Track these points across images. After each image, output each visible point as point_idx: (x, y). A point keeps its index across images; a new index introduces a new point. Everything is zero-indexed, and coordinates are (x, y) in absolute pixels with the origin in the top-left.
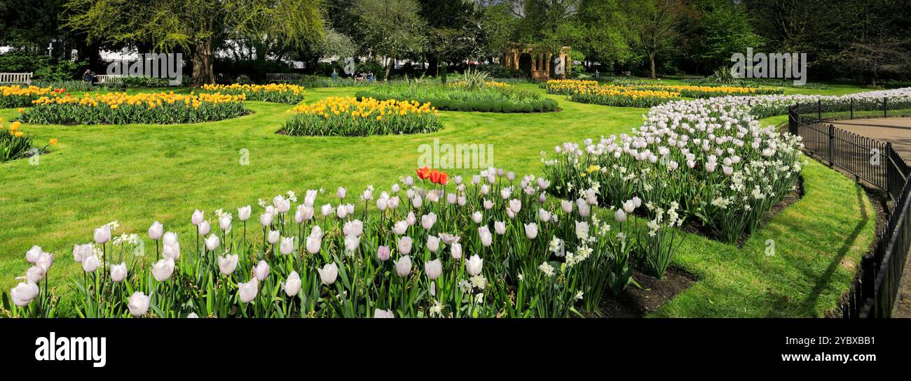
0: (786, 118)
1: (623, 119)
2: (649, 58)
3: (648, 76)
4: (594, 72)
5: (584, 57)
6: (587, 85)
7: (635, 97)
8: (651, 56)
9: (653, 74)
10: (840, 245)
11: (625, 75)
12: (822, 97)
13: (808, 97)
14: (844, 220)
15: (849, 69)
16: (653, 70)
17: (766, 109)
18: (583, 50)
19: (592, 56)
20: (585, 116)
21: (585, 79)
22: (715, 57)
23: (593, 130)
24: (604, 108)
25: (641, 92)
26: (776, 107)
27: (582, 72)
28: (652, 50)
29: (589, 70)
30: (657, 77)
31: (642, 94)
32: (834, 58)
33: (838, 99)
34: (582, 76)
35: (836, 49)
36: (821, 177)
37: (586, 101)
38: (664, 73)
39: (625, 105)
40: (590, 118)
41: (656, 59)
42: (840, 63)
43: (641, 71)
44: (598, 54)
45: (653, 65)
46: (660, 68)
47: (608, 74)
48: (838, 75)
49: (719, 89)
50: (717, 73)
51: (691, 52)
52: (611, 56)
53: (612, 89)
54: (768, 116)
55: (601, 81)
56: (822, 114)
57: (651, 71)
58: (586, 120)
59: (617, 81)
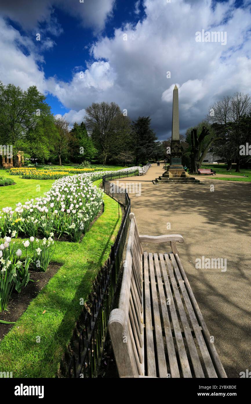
0: (102, 180)
1: (45, 186)
2: (58, 157)
3: (58, 164)
4: (35, 163)
5: (30, 157)
6: (31, 170)
7: (51, 175)
8: (60, 156)
9: (61, 164)
10: (112, 230)
11: (49, 164)
12: (112, 172)
13: (109, 172)
14: (114, 220)
15: (120, 161)
16: (61, 162)
17: (96, 177)
18: (29, 153)
19: (34, 156)
20: (27, 186)
21: (30, 167)
22: (82, 157)
23: (30, 193)
24: (37, 181)
25: (54, 172)
26: (100, 176)
27: (30, 163)
28: (59, 153)
29: (33, 162)
30: (62, 165)
31: (55, 173)
32: (116, 157)
33: (116, 172)
34: (30, 165)
35: (117, 155)
36: (109, 203)
37: (29, 178)
38: (65, 163)
39: (47, 179)
40: (29, 187)
41: (61, 157)
42: (118, 159)
43: (56, 162)
44: (36, 155)
45: (60, 160)
46: (63, 161)
47: (42, 164)
48: (117, 163)
49: (83, 170)
50: (83, 163)
51: (74, 155)
52: (42, 156)
53: (41, 172)
54: (97, 180)
55: (38, 167)
56: (112, 177)
57: (60, 162)
58: (27, 188)
59: (45, 167)
